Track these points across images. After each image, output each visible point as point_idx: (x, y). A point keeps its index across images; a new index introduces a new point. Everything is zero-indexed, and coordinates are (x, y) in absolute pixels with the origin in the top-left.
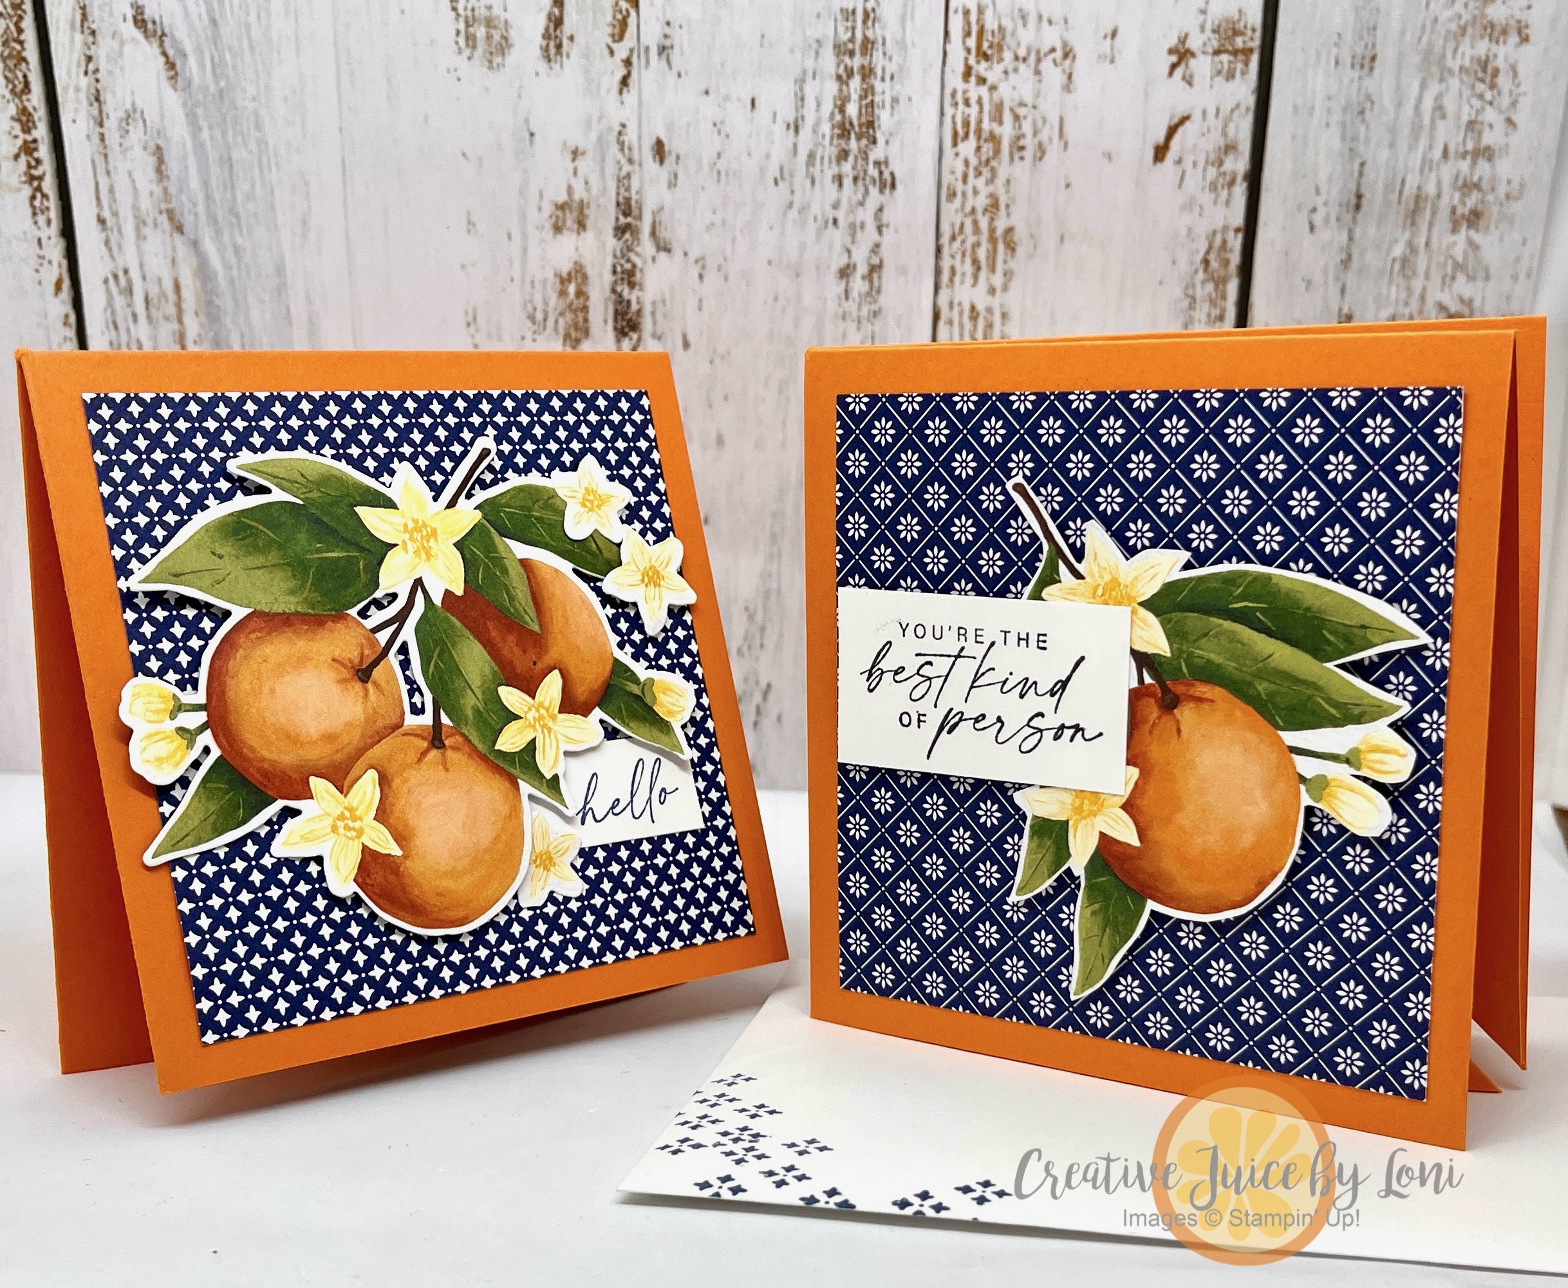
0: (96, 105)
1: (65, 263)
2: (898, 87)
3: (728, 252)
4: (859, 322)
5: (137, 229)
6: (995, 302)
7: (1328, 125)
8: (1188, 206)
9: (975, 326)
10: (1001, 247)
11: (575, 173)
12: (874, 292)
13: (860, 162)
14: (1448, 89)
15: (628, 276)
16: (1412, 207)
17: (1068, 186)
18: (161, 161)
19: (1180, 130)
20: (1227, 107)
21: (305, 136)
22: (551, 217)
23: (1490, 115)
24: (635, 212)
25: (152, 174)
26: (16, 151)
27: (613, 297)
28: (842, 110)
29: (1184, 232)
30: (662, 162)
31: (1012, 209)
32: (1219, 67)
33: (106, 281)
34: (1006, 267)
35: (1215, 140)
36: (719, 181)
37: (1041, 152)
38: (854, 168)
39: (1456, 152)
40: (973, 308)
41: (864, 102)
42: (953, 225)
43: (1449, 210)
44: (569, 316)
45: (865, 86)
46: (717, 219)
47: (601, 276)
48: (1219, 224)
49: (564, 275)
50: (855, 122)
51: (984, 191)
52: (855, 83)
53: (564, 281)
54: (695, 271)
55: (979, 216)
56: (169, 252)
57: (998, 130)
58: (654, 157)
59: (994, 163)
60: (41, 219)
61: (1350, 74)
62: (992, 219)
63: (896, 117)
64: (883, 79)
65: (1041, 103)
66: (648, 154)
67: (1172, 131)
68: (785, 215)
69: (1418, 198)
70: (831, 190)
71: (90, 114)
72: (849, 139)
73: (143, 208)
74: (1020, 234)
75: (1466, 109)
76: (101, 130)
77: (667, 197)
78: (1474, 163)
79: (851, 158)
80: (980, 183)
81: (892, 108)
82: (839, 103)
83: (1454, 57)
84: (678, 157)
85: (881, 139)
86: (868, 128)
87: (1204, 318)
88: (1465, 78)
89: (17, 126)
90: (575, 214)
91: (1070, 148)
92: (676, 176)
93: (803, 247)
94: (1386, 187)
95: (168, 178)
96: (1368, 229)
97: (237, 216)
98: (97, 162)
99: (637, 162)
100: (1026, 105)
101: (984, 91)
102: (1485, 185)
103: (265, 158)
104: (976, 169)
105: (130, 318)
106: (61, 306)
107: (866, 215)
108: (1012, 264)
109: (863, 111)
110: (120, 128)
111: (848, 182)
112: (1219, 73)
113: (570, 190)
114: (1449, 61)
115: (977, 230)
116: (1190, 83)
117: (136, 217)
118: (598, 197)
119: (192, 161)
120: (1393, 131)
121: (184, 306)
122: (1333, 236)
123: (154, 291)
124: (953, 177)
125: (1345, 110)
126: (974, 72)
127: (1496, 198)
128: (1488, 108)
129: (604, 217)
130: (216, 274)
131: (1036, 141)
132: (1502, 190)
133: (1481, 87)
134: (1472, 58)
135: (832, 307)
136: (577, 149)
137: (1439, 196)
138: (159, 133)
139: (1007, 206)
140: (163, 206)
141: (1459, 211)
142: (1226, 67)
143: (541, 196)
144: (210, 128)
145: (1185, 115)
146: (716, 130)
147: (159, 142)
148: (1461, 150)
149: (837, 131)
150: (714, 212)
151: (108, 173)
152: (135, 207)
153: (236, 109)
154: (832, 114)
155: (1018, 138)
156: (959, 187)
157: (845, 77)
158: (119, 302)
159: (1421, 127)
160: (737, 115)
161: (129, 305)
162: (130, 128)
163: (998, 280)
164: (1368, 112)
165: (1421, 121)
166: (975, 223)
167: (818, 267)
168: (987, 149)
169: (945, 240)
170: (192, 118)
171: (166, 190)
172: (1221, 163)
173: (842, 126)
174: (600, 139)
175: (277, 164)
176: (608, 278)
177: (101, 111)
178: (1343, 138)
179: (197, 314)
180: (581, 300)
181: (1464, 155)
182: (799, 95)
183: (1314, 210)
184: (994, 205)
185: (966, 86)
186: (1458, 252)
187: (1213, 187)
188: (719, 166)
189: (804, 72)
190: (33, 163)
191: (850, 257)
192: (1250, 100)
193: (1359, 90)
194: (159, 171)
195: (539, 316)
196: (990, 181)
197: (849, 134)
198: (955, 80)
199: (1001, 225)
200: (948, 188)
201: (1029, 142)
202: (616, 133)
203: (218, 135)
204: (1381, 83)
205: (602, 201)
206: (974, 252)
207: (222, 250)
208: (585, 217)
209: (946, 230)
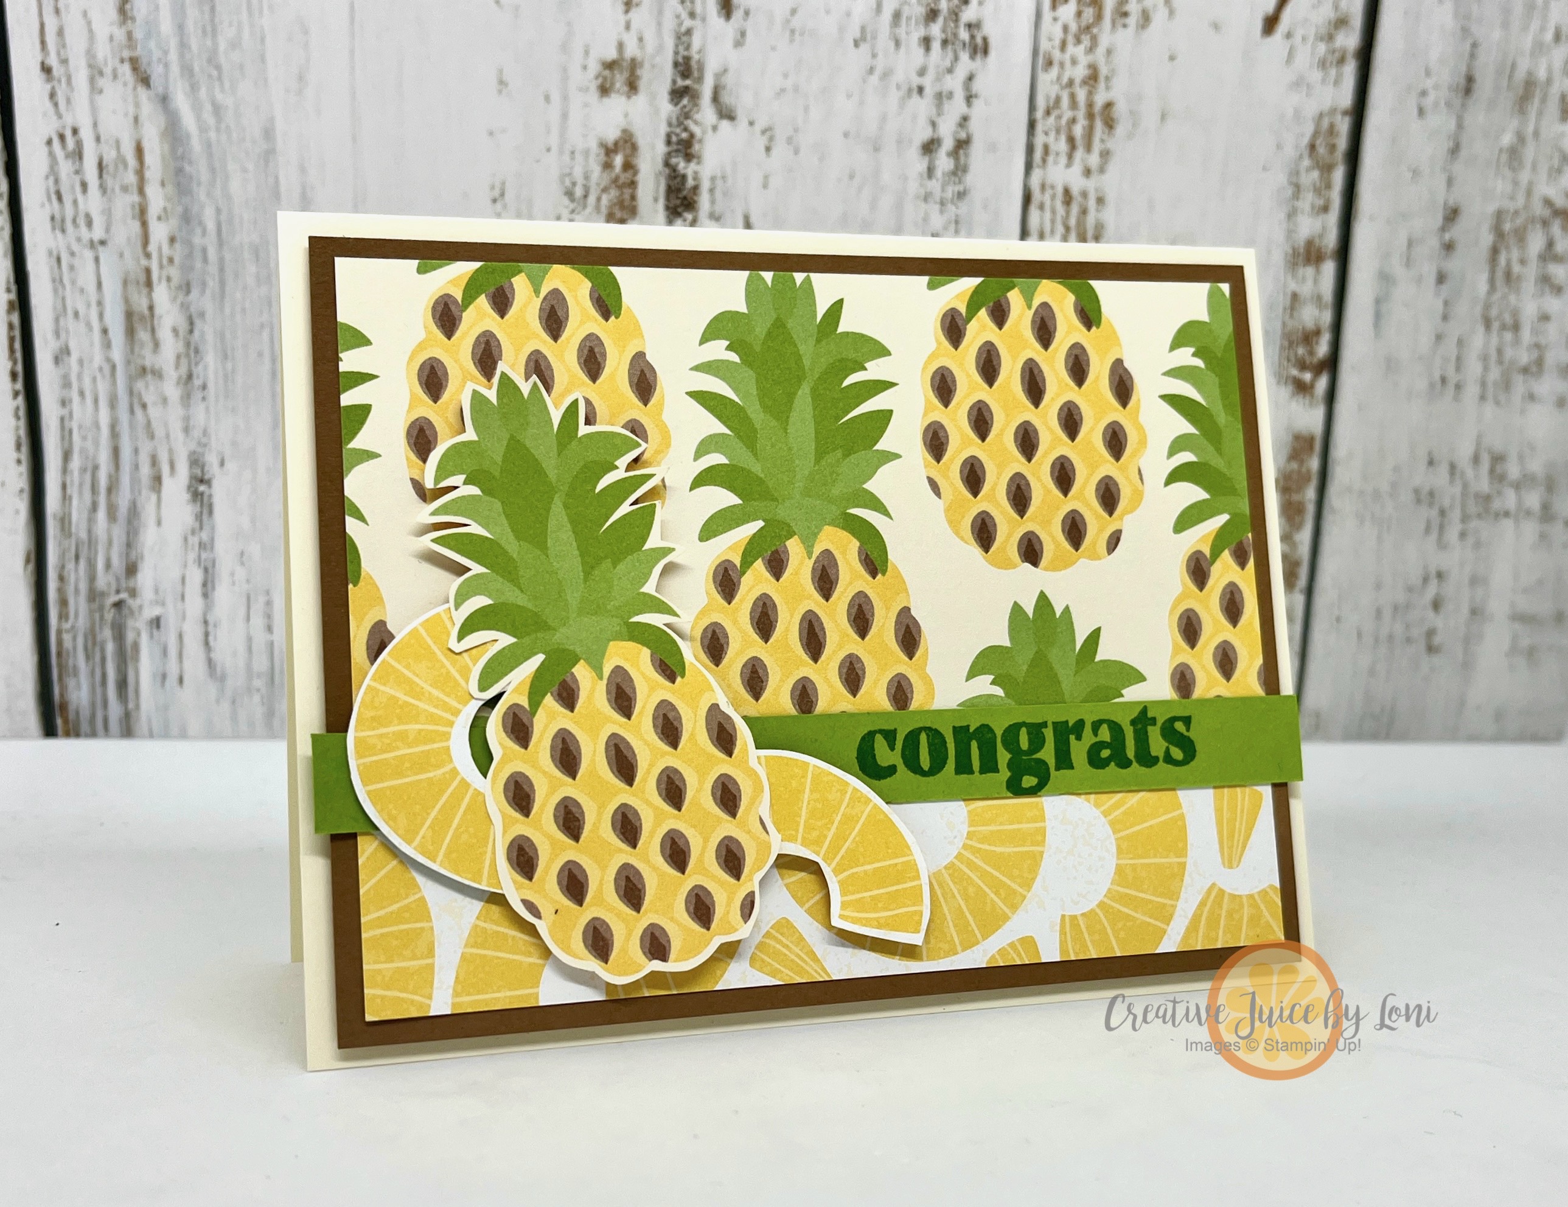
3: (800, 122)
4: (942, 203)
5: (92, 80)
6: (1091, 184)
8: (1298, 83)
9: (1068, 211)
10: (1099, 125)
11: (628, 27)
12: (959, 170)
13: (950, 23)
15: (684, 147)
16: (1521, 93)
17: (1172, 58)
19: (1292, 1)
22: (597, 78)
24: (696, 74)
25: (113, 14)
27: (667, 171)
29: (1290, 112)
30: (728, 16)
31: (1112, 81)
33: (49, 142)
34: (1103, 146)
35: (1326, 14)
36: (792, 40)
37: (1146, 18)
38: (944, 31)
40: (1067, 191)
42: (1048, 98)
43: (1558, 98)
44: (614, 193)
46: (788, 84)
47: (653, 147)
48: (1327, 106)
49: (610, 144)
51: (1084, 60)
53: (609, 151)
54: (761, 142)
55: (1077, 89)
56: (131, 110)
58: (719, 10)
59: (1095, 30)
62: (1091, 92)
66: (713, 8)
67: (1283, 2)
68: (864, 81)
69: (1528, 83)
70: (918, 52)
73: (100, 56)
74: (1121, 109)
77: (733, 57)
79: (940, 20)
80: (1079, 51)
84: (747, 10)
87: (1307, 209)
90: (626, 74)
91: (1175, 16)
92: (743, 33)
93: (884, 118)
94: (1498, 68)
95: (133, 19)
96: (1476, 116)
97: (218, 68)
99: (700, 17)
104: (1075, 36)
105: (78, 189)
107: (955, 83)
108: (1110, 145)
111: (936, 45)
113: (621, 46)
115: (1074, 104)
117: (90, 66)
118: (653, 56)
119: (165, 1)
120: (1506, 10)
121: (148, 174)
122: (1442, 121)
123: (110, 155)
124: (1050, 44)
129: (659, 79)
130: (188, 136)
131: (1141, 7)
135: (913, 187)
137: (1549, 81)
139: (1107, 78)
140: (126, 54)
143: (587, 53)
150: (786, 76)
151: (57, 11)
152: (90, 54)
155: (1121, 4)
156: (1057, 55)
158: (65, 168)
161: (77, 172)
163: (1094, 160)
166: (1073, 97)
167: (899, 142)
168: (1088, 14)
169: (1039, 114)
171: (130, 35)
172: (1330, 38)
175: (270, 6)
176: (661, 148)
178: (1456, 16)
179: (163, 184)
180: (630, 172)
183: (1424, 93)
184: (1093, 77)
186: (1565, 143)
187: (1323, 64)
188: (792, 24)
191: (935, 130)
194: (122, 11)
195: (579, 192)
196: (1091, 50)
199: (1100, 100)
200: (1045, 56)
201: (1133, 8)
205: (658, 59)
206: (1070, 130)
207: (197, 108)
208: (638, 78)
209: (1041, 103)
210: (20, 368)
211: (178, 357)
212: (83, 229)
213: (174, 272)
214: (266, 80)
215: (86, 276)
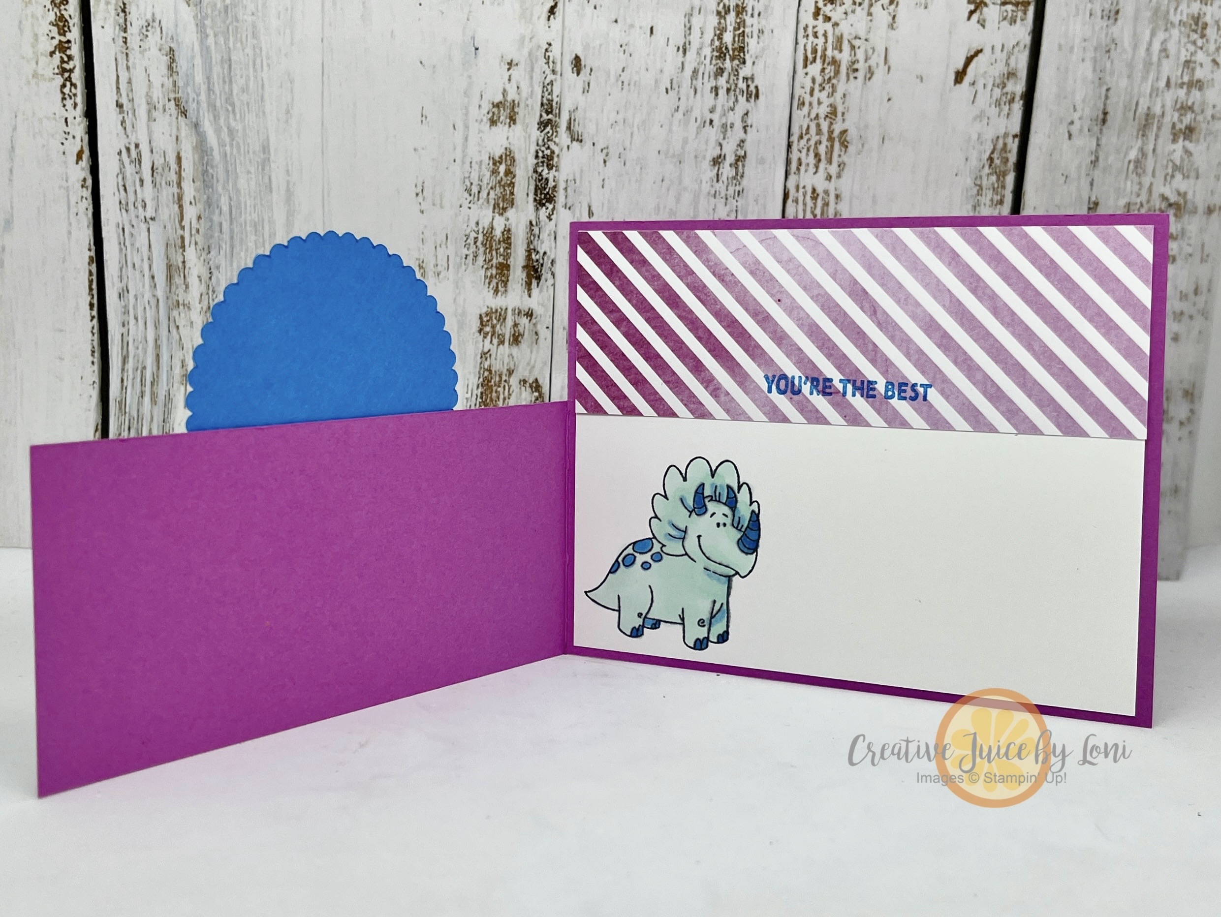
0: (122, 15)
1: (86, 138)
2: (763, 22)
3: (627, 144)
4: (727, 199)
5: (149, 113)
6: (831, 187)
7: (1083, 60)
8: (980, 116)
9: (815, 204)
10: (837, 145)
11: (509, 80)
12: (738, 177)
13: (732, 77)
14: (1170, 36)
15: (547, 160)
16: (1143, 122)
17: (889, 100)
18: (173, 60)
19: (975, 60)
20: (1009, 45)
21: (292, 44)
22: (488, 113)
23: (1200, 57)
24: (556, 111)
25: (164, 70)
26: (53, 49)
27: (535, 175)
28: (720, 38)
29: (975, 137)
30: (578, 74)
31: (846, 116)
32: (1005, 14)
33: (120, 153)
34: (840, 160)
35: (1000, 68)
36: (622, 89)
37: (871, 73)
38: (728, 82)
39: (1176, 84)
40: (814, 190)
41: (738, 32)
42: (801, 127)
43: (1170, 126)
45: (738, 20)
46: (620, 117)
47: (526, 159)
48: (1002, 131)
49: (497, 159)
50: (730, 47)
51: (826, 102)
52: (731, 17)
53: (496, 163)
54: (601, 157)
55: (822, 121)
56: (174, 132)
57: (838, 56)
58: (573, 69)
59: (834, 81)
60: (69, 103)
61: (1100, 23)
62: (831, 124)
63: (761, 44)
64: (752, 16)
65: (871, 36)
66: (568, 67)
67: (969, 60)
68: (673, 116)
69: (1148, 116)
70: (710, 98)
71: (116, 21)
72: (725, 60)
73: (155, 96)
74: (852, 135)
75: (1183, 52)
76: (125, 35)
77: (581, 100)
78: (1188, 93)
79: (726, 75)
80: (823, 96)
81: (759, 37)
82: (718, 32)
83: (1175, 14)
84: (591, 70)
85: (749, 62)
86: (739, 52)
87: (988, 203)
88: (1183, 29)
89: (55, 29)
90: (509, 111)
91: (891, 71)
92: (589, 84)
93: (685, 141)
94: (1125, 107)
95: (177, 73)
96: (1110, 138)
97: (233, 105)
98: (119, 59)
99: (559, 73)
100: (860, 38)
101: (828, 26)
102: (1196, 108)
103: (258, 61)
104: (820, 85)
105: (138, 183)
106: (81, 171)
107: (735, 118)
108: (845, 158)
109: (737, 39)
110: (141, 33)
111: (722, 92)
112: (1005, 19)
113: (504, 93)
114: (1172, 17)
115: (819, 132)
116: (983, 26)
117: (148, 103)
118: (527, 99)
119: (198, 61)
120: (1130, 66)
121: (183, 174)
122: (1085, 142)
123: (159, 162)
124: (803, 90)
125: (1096, 49)
126: (822, 12)
127: (1205, 118)
128: (1199, 51)
129: (530, 115)
130: (212, 150)
131: (867, 65)
132: (1209, 112)
133: (1194, 36)
134: (1188, 15)
135: (706, 187)
136: (512, 61)
137: (1163, 115)
138: (172, 38)
139: (843, 114)
140: (172, 96)
141: (1177, 128)
142: (1010, 15)
143: (482, 97)
144: (215, 35)
145: (979, 49)
146: (622, 49)
147: (172, 46)
148: (1180, 81)
149: (716, 54)
150: (618, 113)
151: (128, 68)
152: (148, 95)
153: (237, 21)
154: (713, 40)
155: (853, 63)
156: (807, 98)
157: (723, 14)
158: (130, 170)
159: (1151, 64)
160: (639, 40)
161: (137, 172)
162: (149, 34)
163: (833, 169)
164: (1112, 52)
165: (1151, 59)
166: (818, 125)
167: (696, 157)
168: (830, 70)
169: (794, 138)
170: (201, 28)
171: (175, 83)
172: (1004, 86)
173: (719, 50)
174: (530, 54)
175: (268, 65)
176: (532, 161)
177: (126, 20)
178: (1094, 70)
179: (193, 181)
180: (509, 177)
181: (1181, 85)
182: (688, 25)
183: (1072, 123)
184: (833, 113)
185: (815, 23)
186: (1177, 157)
187: (998, 103)
188: (622, 78)
189: (692, 8)
190: (66, 59)
191: (721, 149)
192: (1027, 40)
193: (1107, 34)
194: (170, 68)
195: (475, 189)
196: (831, 95)
197: (725, 56)
198: (807, 18)
199: (838, 128)
200: (799, 99)
201: (860, 66)
202: (544, 51)
203: (221, 40)
204: (1123, 30)
205: (530, 102)
206: (816, 148)
207: (218, 131)
208: (516, 113)
209: (796, 130)
210: (95, 301)
211: (201, 295)
212: (140, 209)
213: (199, 238)
214: (264, 113)
215: (142, 240)
